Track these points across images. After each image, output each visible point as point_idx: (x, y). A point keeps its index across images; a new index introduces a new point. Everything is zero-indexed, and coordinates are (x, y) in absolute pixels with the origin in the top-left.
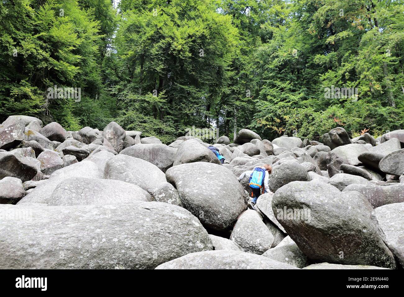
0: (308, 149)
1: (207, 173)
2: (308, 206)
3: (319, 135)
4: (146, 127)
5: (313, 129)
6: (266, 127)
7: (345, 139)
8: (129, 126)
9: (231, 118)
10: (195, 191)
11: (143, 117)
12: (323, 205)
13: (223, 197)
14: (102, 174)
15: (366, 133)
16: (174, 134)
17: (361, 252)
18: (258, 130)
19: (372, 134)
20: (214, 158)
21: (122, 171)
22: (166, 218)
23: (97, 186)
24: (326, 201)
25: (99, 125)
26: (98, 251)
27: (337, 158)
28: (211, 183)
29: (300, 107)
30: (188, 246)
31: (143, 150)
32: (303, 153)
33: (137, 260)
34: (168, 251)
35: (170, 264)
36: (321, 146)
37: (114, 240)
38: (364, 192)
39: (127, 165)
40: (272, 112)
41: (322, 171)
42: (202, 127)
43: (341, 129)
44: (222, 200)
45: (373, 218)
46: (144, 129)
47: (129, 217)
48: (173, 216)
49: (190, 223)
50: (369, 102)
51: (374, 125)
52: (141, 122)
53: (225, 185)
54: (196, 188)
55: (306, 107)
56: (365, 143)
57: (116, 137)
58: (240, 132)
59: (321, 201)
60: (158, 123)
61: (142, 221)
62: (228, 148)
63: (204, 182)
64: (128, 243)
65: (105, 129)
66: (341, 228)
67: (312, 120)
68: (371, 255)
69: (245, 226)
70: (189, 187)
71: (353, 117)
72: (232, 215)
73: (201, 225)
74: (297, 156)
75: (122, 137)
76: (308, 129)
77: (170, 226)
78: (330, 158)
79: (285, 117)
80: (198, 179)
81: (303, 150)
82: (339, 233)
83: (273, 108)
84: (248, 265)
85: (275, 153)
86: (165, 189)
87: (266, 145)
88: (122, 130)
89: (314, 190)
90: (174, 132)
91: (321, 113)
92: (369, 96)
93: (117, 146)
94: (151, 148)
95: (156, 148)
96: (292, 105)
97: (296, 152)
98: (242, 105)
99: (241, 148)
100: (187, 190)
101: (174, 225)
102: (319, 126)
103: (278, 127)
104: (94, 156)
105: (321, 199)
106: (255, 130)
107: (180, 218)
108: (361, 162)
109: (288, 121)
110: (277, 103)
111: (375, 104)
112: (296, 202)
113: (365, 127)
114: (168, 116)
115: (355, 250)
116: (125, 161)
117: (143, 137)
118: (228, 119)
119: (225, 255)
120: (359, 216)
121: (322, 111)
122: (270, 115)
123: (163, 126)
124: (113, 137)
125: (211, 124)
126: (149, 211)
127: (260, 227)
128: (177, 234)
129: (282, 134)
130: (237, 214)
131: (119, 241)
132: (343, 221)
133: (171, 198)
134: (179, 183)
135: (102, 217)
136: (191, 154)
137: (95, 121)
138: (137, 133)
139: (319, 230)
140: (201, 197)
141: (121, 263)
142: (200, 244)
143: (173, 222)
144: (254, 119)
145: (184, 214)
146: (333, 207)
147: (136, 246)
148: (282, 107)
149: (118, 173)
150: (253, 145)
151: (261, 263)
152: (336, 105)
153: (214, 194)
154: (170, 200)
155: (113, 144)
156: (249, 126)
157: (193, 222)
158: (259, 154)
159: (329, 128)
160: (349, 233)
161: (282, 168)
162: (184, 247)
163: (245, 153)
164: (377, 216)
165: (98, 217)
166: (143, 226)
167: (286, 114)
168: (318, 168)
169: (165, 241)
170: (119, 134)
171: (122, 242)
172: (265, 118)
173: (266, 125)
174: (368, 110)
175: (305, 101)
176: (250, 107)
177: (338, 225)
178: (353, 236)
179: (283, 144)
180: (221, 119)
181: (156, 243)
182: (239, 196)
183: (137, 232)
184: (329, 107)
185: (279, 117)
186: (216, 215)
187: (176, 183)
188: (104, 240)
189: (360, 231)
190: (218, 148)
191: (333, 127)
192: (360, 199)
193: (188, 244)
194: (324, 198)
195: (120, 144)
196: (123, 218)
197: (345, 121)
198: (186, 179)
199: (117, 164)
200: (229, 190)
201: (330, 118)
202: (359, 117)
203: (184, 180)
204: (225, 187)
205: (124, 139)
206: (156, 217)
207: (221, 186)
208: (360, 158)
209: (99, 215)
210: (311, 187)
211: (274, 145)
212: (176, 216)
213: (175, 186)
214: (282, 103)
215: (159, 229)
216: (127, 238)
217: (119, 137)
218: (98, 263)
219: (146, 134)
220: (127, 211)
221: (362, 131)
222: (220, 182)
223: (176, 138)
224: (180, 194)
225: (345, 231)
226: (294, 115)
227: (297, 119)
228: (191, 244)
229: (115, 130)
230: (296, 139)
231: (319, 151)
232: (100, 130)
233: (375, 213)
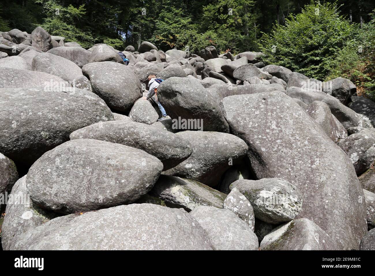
0: (190, 59)
1: (113, 70)
2: (180, 93)
3: (198, 51)
4: (68, 34)
5: (195, 46)
6: (162, 42)
7: (215, 55)
8: (54, 32)
9: (137, 33)
10: (104, 82)
11: (66, 25)
12: (190, 93)
13: (125, 87)
14: (31, 68)
15: (229, 52)
16: (92, 41)
17: (210, 124)
18: (156, 43)
19: (232, 53)
20: (120, 60)
21: (47, 66)
22: (79, 99)
23: (25, 75)
24: (192, 91)
25: (27, 29)
26: (26, 121)
27: (208, 67)
28: (116, 77)
29: (187, 29)
30: (96, 119)
31: (65, 51)
32: (186, 62)
33: (57, 127)
34: (81, 122)
35: (82, 130)
36: (199, 58)
37: (38, 114)
38: (221, 90)
39: (51, 61)
40: (168, 30)
41: (198, 76)
42: (115, 38)
43: (213, 48)
44: (124, 90)
45: (221, 104)
46: (67, 35)
47: (50, 98)
48: (85, 98)
49: (97, 103)
50: (233, 30)
51: (234, 47)
52: (65, 30)
53: (126, 79)
54: (104, 80)
55: (192, 29)
56: (227, 59)
57: (43, 40)
58: (143, 43)
59: (189, 91)
60: (79, 32)
61: (61, 101)
62: (133, 55)
63: (111, 76)
64: (50, 116)
65: (32, 33)
66: (200, 108)
67: (195, 39)
68: (216, 125)
69: (139, 108)
70: (100, 79)
71: (222, 40)
72: (131, 100)
73: (106, 105)
74: (182, 64)
75: (48, 40)
76: (192, 45)
77: (82, 105)
78: (204, 67)
79: (176, 35)
80: (107, 73)
81: (187, 60)
82: (198, 112)
83: (168, 27)
84: (135, 129)
85: (167, 61)
86: (81, 81)
87: (161, 55)
88: (48, 34)
89: (185, 83)
90: (92, 40)
91: (201, 35)
92: (234, 26)
93: (44, 47)
94: (72, 50)
95: (76, 50)
96: (182, 27)
97: (182, 61)
98: (146, 23)
99: (142, 56)
100: (98, 81)
101: (85, 104)
102: (199, 44)
103: (171, 42)
104: (24, 54)
105: (189, 89)
106: (154, 43)
107: (90, 99)
108: (222, 71)
109: (178, 39)
110: (171, 24)
111: (236, 32)
112: (173, 91)
113: (229, 48)
114: (87, 27)
115: (207, 122)
116: (49, 58)
117: (67, 42)
118: (135, 33)
119: (120, 123)
120: (211, 101)
121: (202, 33)
122: (165, 33)
123: (83, 34)
124: (40, 40)
125: (121, 36)
126: (66, 93)
127: (150, 109)
128: (88, 111)
129: (173, 48)
130: (134, 100)
131: (43, 114)
132: (201, 104)
133: (86, 87)
134: (92, 76)
135: (28, 97)
136: (102, 56)
137: (24, 25)
138: (62, 38)
139: (186, 109)
140: (108, 87)
141: (46, 130)
142: (105, 118)
143: (85, 102)
144: (154, 34)
145: (94, 97)
146: (196, 94)
147: (56, 118)
148: (175, 28)
149: (44, 67)
150: (152, 54)
151: (144, 128)
152: (212, 30)
153: (117, 85)
154: (85, 88)
155: (41, 46)
156: (150, 40)
157: (100, 103)
158: (155, 61)
159: (206, 46)
160: (204, 111)
161: (169, 70)
162: (93, 120)
163: (145, 59)
164: (224, 103)
165: (25, 97)
166: (61, 104)
167: (177, 33)
168: (195, 73)
169: (79, 115)
170: (46, 37)
171: (45, 115)
172: (162, 35)
173: (163, 40)
174: (232, 36)
175: (191, 25)
176: (151, 25)
177: (198, 107)
178: (206, 113)
179: (173, 55)
180: (129, 33)
181: (71, 116)
182: (136, 87)
183: (57, 108)
184: (207, 31)
185: (172, 34)
186: (119, 100)
187: (90, 76)
188: (31, 113)
189: (211, 111)
190: (126, 55)
191: (208, 45)
192: (217, 94)
193: (96, 118)
194: (191, 89)
195: (46, 46)
196: (46, 97)
197: (217, 42)
198: (97, 73)
199: (42, 60)
200: (129, 83)
201: (207, 39)
202: (226, 40)
203: (95, 74)
204: (126, 80)
205: (50, 42)
206: (71, 98)
207: (123, 79)
208: (222, 68)
209: (26, 95)
210: (183, 81)
211: (166, 55)
212: (87, 98)
213: (89, 78)
214: (174, 25)
215: (74, 107)
216: (49, 112)
217: (45, 40)
218: (27, 129)
219: (69, 40)
220: (49, 93)
221: (227, 50)
222: (123, 77)
223: (93, 44)
224: (92, 84)
225: (202, 110)
226: (183, 35)
227: (184, 37)
228: (98, 118)
229: (42, 34)
230: (183, 53)
231: (197, 61)
232: (28, 33)
233: (223, 101)
